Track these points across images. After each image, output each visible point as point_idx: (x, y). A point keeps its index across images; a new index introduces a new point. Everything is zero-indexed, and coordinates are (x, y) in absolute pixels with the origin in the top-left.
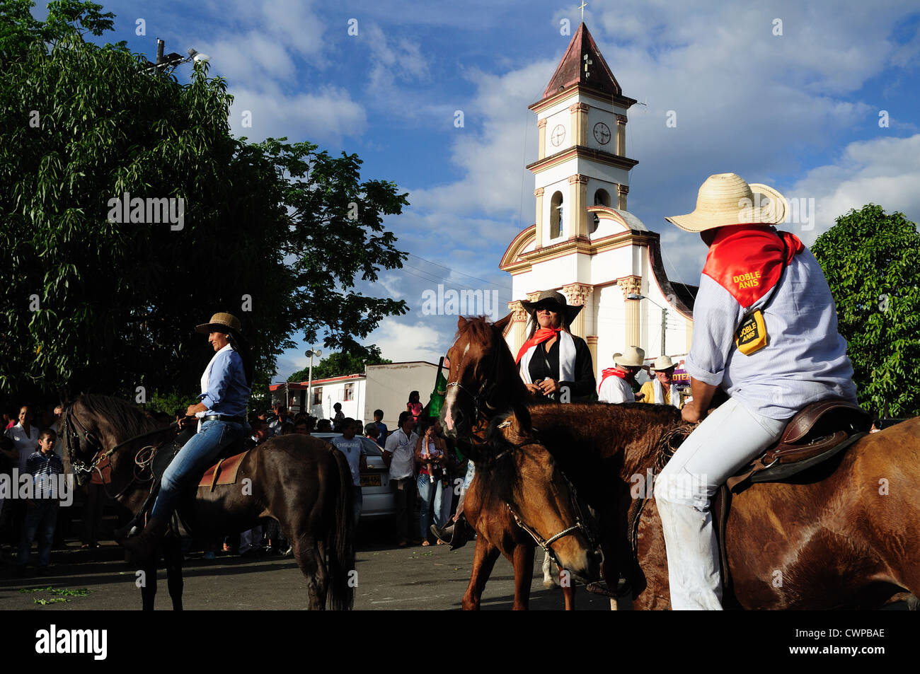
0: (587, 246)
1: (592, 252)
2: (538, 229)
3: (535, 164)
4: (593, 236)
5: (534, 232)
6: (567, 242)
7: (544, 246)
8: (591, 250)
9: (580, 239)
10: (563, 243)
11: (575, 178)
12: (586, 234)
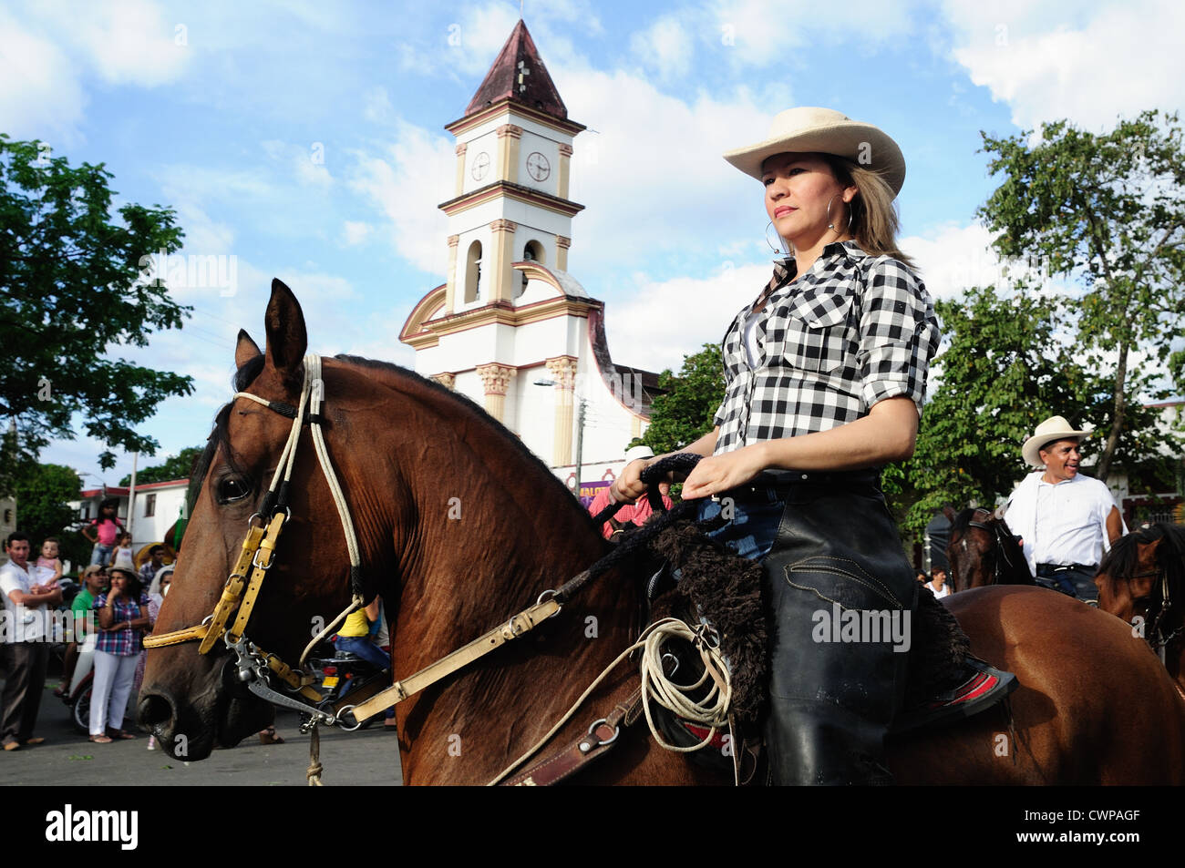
0: (509, 313)
1: (516, 322)
2: (449, 290)
3: (449, 203)
4: (518, 303)
5: (443, 294)
6: (484, 308)
7: (456, 312)
8: (515, 320)
9: (501, 305)
10: (479, 309)
11: (498, 224)
12: (509, 298)
